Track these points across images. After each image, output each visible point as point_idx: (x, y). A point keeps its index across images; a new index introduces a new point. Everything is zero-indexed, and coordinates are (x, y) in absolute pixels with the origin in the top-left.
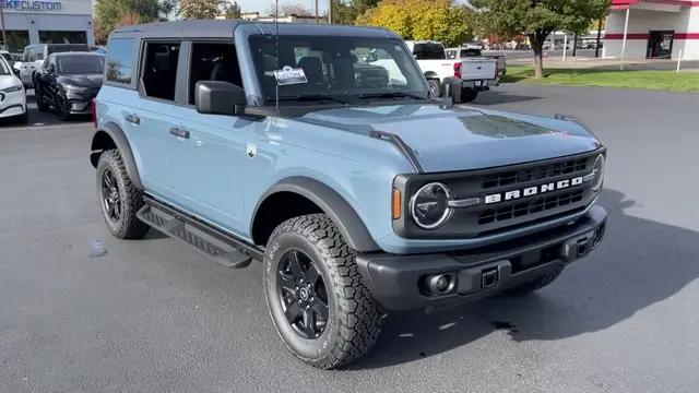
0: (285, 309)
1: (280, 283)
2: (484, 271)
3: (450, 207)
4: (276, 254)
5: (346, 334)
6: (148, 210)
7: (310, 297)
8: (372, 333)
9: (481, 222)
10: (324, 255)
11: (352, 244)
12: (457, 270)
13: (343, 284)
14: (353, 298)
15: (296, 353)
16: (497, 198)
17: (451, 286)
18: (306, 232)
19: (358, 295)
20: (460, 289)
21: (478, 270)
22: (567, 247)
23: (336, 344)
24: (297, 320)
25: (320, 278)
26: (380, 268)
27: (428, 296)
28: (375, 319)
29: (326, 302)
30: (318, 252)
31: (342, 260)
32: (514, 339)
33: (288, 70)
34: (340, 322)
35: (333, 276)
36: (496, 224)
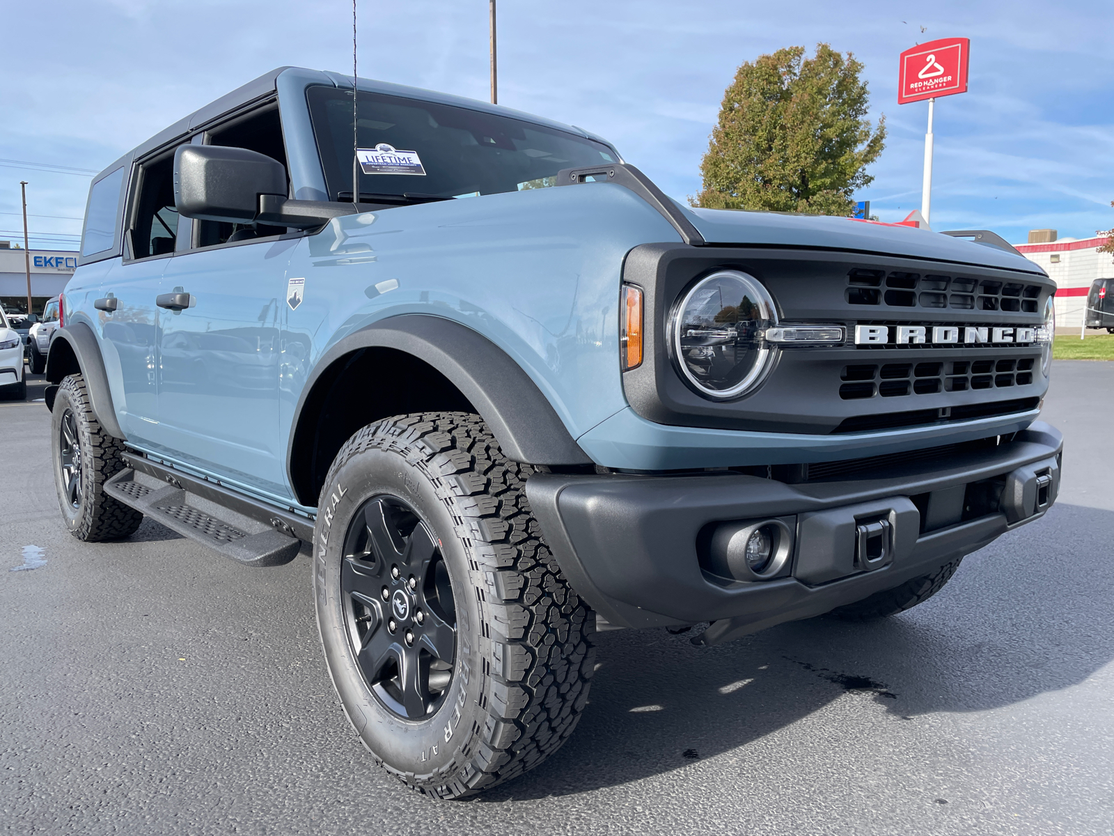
0: (358, 647)
1: (348, 583)
2: (862, 520)
3: (769, 345)
4: (337, 512)
5: (502, 700)
6: (130, 477)
7: (415, 609)
8: (571, 697)
9: (847, 393)
10: (445, 491)
11: (515, 448)
12: (796, 513)
13: (493, 563)
14: (519, 600)
15: (382, 758)
16: (881, 335)
17: (782, 556)
18: (402, 442)
19: (532, 593)
20: (803, 569)
21: (846, 517)
22: (1018, 488)
23: (476, 729)
24: (384, 673)
25: (437, 555)
26: (591, 504)
27: (724, 584)
28: (576, 658)
29: (452, 620)
30: (429, 487)
31: (490, 503)
32: (892, 710)
33: (387, 150)
34: (486, 667)
35: (467, 543)
36: (878, 405)
